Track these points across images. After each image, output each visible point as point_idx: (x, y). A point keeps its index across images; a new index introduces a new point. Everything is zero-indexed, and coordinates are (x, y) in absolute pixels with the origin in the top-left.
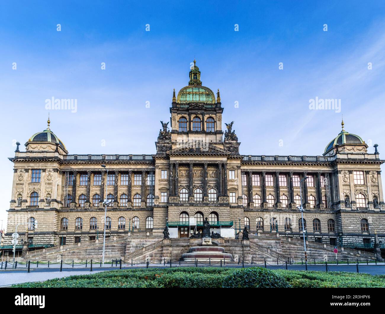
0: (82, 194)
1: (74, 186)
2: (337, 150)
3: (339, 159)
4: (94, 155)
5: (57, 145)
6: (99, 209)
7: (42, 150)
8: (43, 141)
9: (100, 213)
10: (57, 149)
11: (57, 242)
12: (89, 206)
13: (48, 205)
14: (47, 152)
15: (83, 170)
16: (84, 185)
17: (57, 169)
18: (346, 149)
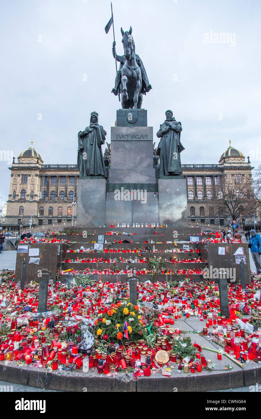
0: (53, 191)
1: (48, 186)
2: (224, 161)
3: (226, 166)
4: (61, 165)
5: (38, 158)
6: (64, 201)
7: (28, 162)
8: (29, 156)
9: (64, 204)
10: (38, 161)
11: (37, 223)
12: (58, 199)
13: (31, 198)
14: (31, 163)
15: (54, 175)
16: (54, 185)
17: (37, 175)
18: (230, 160)
